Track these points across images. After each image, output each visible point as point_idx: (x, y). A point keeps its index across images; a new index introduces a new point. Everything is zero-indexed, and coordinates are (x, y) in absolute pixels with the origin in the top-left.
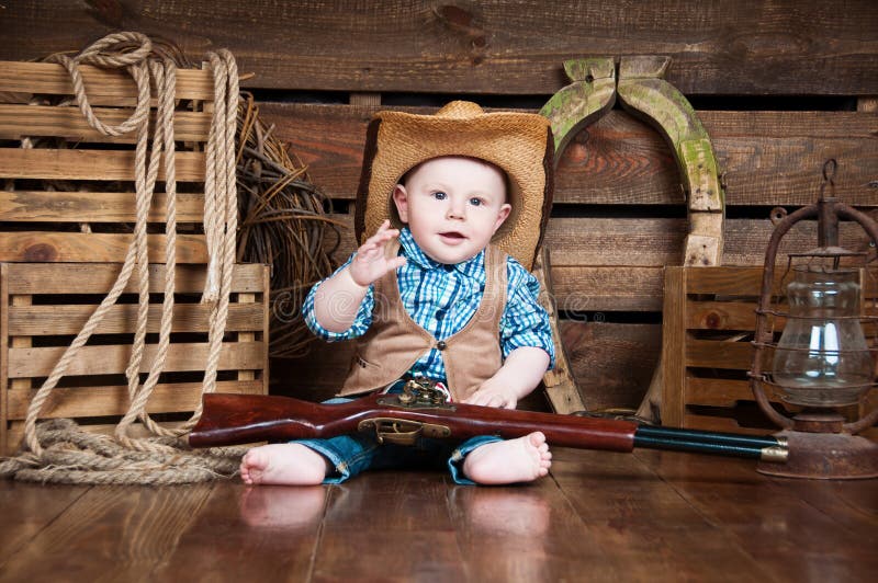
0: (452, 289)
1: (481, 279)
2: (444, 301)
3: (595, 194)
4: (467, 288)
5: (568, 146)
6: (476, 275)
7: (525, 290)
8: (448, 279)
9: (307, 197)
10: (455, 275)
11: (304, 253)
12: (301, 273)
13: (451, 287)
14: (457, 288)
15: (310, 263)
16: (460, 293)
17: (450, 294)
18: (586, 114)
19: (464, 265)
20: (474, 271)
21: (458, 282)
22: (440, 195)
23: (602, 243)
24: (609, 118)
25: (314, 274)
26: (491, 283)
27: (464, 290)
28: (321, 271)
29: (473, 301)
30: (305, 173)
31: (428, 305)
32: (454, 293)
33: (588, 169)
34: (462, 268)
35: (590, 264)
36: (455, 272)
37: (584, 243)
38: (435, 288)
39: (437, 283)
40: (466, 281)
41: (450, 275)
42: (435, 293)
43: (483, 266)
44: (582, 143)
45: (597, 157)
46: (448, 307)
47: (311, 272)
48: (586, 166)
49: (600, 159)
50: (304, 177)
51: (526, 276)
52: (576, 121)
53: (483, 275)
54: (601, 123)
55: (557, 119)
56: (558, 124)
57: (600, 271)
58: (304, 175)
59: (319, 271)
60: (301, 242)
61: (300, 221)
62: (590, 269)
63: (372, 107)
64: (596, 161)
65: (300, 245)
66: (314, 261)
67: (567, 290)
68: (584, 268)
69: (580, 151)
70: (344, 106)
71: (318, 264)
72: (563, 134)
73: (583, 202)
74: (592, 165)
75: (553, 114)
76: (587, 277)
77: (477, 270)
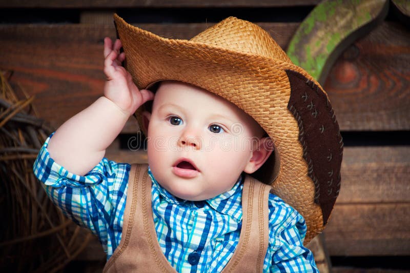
0: (203, 226)
1: (237, 216)
2: (196, 241)
3: (369, 120)
4: (221, 224)
5: (334, 65)
6: (231, 212)
7: (293, 233)
8: (196, 216)
9: (33, 133)
10: (206, 212)
11: (32, 198)
12: (28, 222)
13: (201, 225)
14: (208, 225)
15: (39, 210)
16: (212, 229)
17: (201, 233)
18: (355, 27)
19: (218, 201)
20: (229, 209)
21: (209, 219)
22: (174, 120)
23: (379, 176)
24: (382, 31)
25: (43, 223)
26: (249, 220)
27: (216, 226)
28: (52, 219)
29: (231, 243)
30: (30, 106)
31: (180, 246)
32: (206, 231)
33: (359, 90)
34: (215, 204)
35: (367, 200)
36: (207, 207)
37: (358, 176)
38: (184, 226)
39: (186, 220)
40: (219, 217)
41: (201, 212)
42: (185, 231)
43: (241, 203)
44: (352, 60)
45: (368, 77)
46: (201, 248)
47: (40, 219)
48: (357, 86)
49: (373, 79)
50: (30, 110)
51: (293, 215)
52: (343, 36)
53: (240, 212)
54: (373, 36)
55: (320, 34)
56: (322, 39)
57: (378, 210)
58: (29, 108)
59: (48, 219)
60: (27, 185)
61: (26, 163)
62: (366, 207)
63: (106, 27)
64: (369, 82)
65: (26, 190)
66: (43, 208)
67: (340, 232)
68: (359, 207)
69: (349, 71)
70: (74, 26)
71: (47, 211)
72: (328, 51)
73: (354, 128)
74: (364, 86)
75: (316, 29)
76: (362, 216)
77: (233, 207)
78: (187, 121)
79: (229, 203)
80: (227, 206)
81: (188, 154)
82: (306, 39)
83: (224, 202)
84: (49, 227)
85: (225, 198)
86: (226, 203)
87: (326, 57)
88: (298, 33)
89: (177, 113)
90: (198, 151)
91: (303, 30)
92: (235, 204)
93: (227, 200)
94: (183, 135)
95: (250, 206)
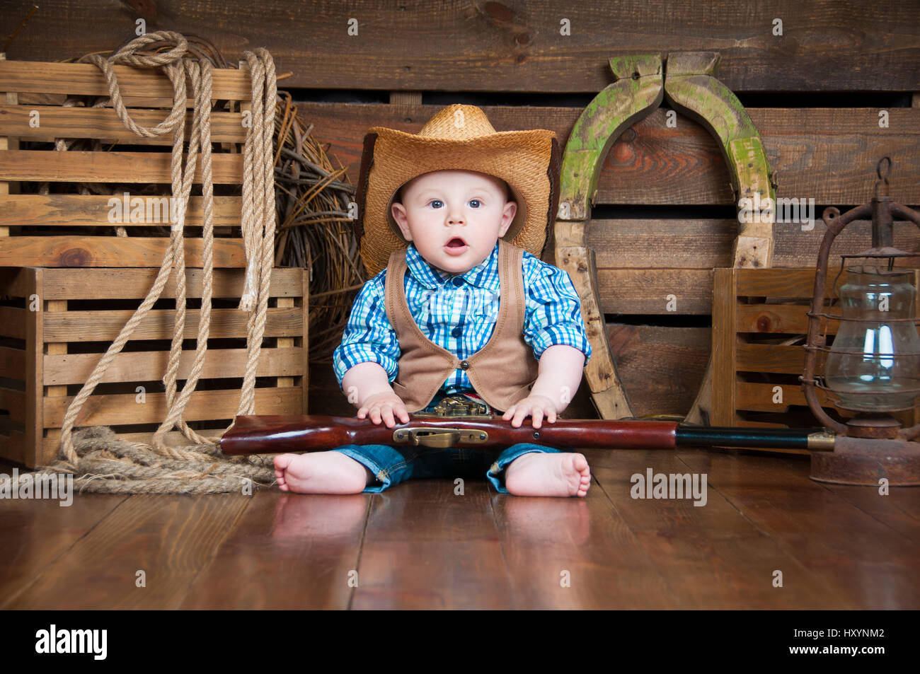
2: (456, 319)
3: (642, 195)
5: (613, 146)
6: (487, 285)
9: (347, 199)
10: (466, 290)
11: (344, 257)
12: (340, 277)
13: (459, 304)
15: (350, 266)
16: (470, 306)
17: (460, 312)
18: (633, 113)
20: (485, 281)
21: (468, 296)
22: (436, 204)
23: (650, 245)
24: (656, 116)
25: (354, 278)
26: (506, 291)
28: (361, 275)
30: (344, 174)
31: (442, 326)
32: (464, 309)
33: (635, 169)
34: (472, 279)
35: (638, 266)
36: (465, 285)
37: (631, 245)
38: (445, 307)
40: (477, 293)
41: (461, 290)
42: (446, 312)
44: (628, 142)
45: (643, 157)
46: (461, 324)
47: (351, 276)
48: (633, 165)
49: (647, 159)
50: (344, 179)
52: (622, 120)
54: (648, 121)
55: (602, 117)
56: (604, 122)
57: (647, 274)
58: (343, 177)
59: (358, 275)
60: (341, 245)
61: (339, 224)
62: (637, 272)
63: (413, 107)
64: (643, 161)
65: (340, 248)
66: (354, 265)
67: (614, 294)
68: (631, 271)
69: (626, 151)
70: (384, 105)
71: (358, 268)
72: (608, 133)
73: (629, 202)
74: (639, 165)
75: (598, 112)
76: (634, 280)
77: (489, 278)
78: (447, 202)
79: (485, 274)
80: (483, 278)
81: (457, 231)
82: (589, 122)
83: (480, 275)
84: (359, 283)
85: (480, 271)
86: (482, 275)
87: (606, 139)
88: (582, 116)
89: (437, 197)
90: (465, 228)
91: (587, 114)
92: (491, 274)
93: (483, 271)
94: (449, 215)
95: (506, 276)
